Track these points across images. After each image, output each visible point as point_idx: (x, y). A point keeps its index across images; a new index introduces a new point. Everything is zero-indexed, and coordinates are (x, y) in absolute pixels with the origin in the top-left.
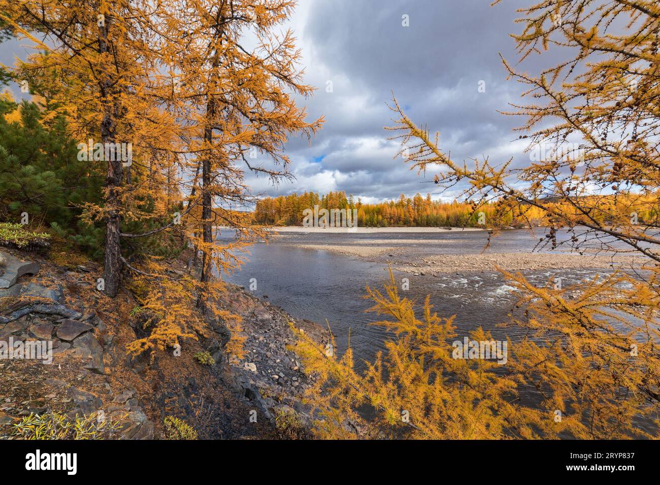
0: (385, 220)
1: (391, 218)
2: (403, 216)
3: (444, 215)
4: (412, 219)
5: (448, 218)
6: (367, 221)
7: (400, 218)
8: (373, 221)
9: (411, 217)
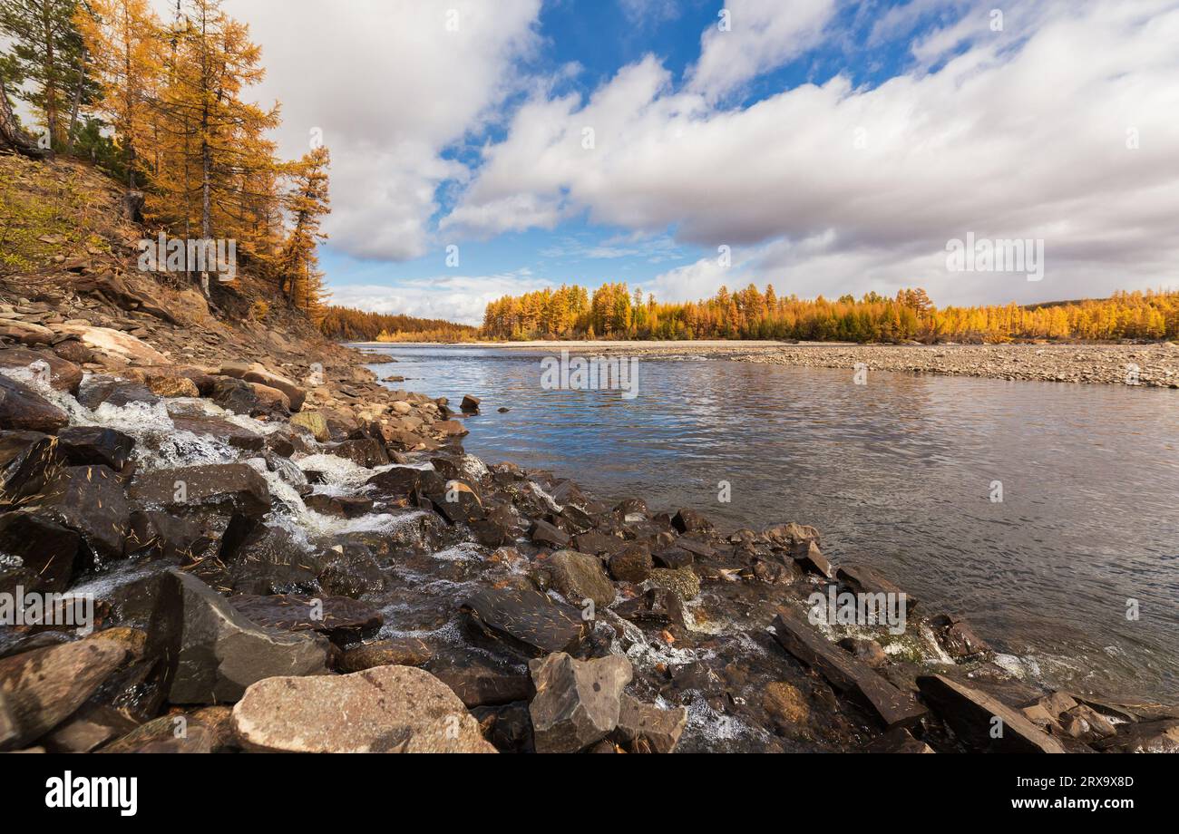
0: (690, 329)
1: (700, 325)
2: (720, 323)
3: (791, 319)
4: (735, 328)
5: (798, 324)
6: (658, 330)
7: (715, 325)
8: (669, 331)
9: (734, 324)
